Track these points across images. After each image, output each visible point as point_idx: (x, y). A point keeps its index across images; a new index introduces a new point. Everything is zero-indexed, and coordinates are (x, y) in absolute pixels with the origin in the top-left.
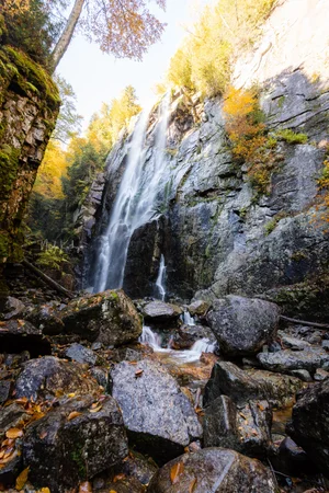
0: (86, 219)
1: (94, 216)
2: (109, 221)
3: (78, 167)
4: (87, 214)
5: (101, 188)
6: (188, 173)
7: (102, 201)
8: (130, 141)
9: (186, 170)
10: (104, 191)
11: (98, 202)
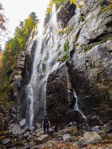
0: (16, 77)
1: (21, 75)
2: (30, 76)
3: (10, 51)
4: (17, 74)
5: (24, 59)
6: (79, 33)
7: (25, 66)
8: (37, 33)
9: (77, 32)
10: (25, 60)
11: (23, 67)
